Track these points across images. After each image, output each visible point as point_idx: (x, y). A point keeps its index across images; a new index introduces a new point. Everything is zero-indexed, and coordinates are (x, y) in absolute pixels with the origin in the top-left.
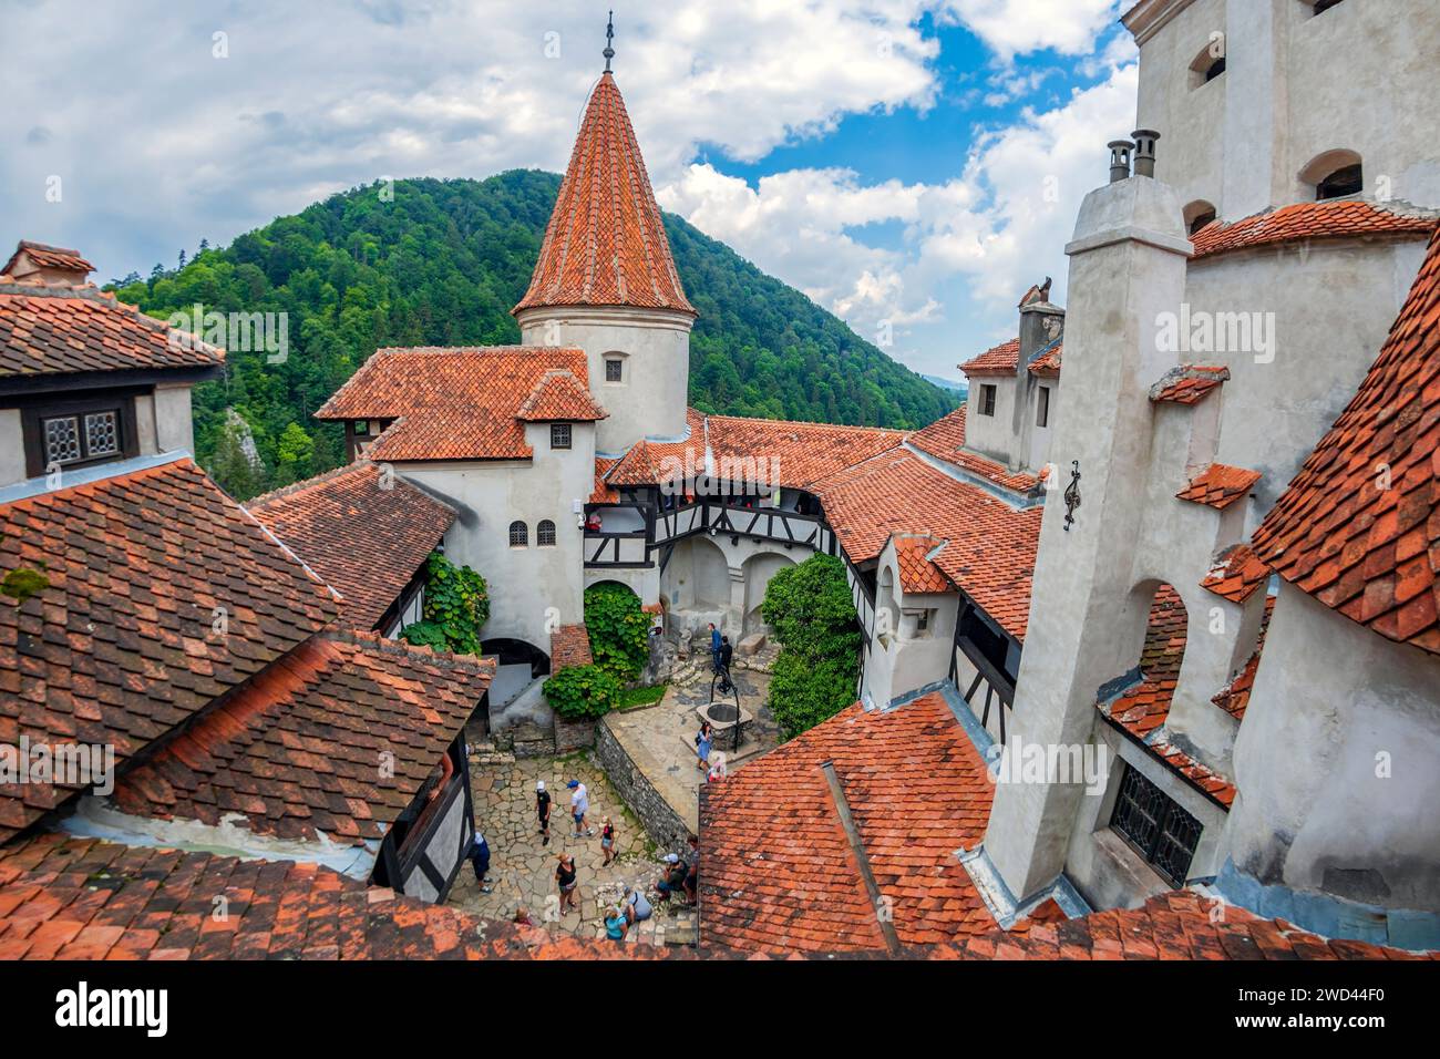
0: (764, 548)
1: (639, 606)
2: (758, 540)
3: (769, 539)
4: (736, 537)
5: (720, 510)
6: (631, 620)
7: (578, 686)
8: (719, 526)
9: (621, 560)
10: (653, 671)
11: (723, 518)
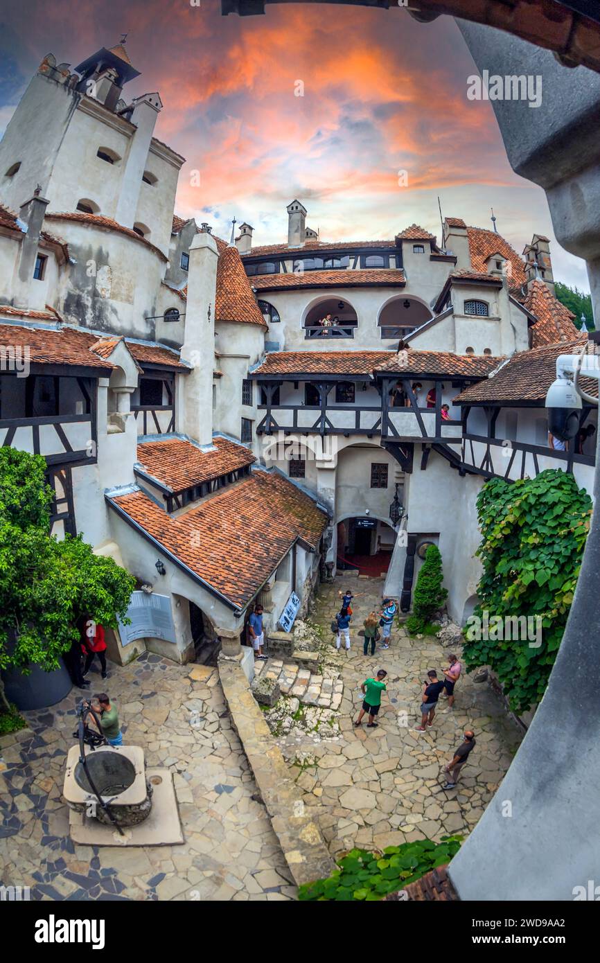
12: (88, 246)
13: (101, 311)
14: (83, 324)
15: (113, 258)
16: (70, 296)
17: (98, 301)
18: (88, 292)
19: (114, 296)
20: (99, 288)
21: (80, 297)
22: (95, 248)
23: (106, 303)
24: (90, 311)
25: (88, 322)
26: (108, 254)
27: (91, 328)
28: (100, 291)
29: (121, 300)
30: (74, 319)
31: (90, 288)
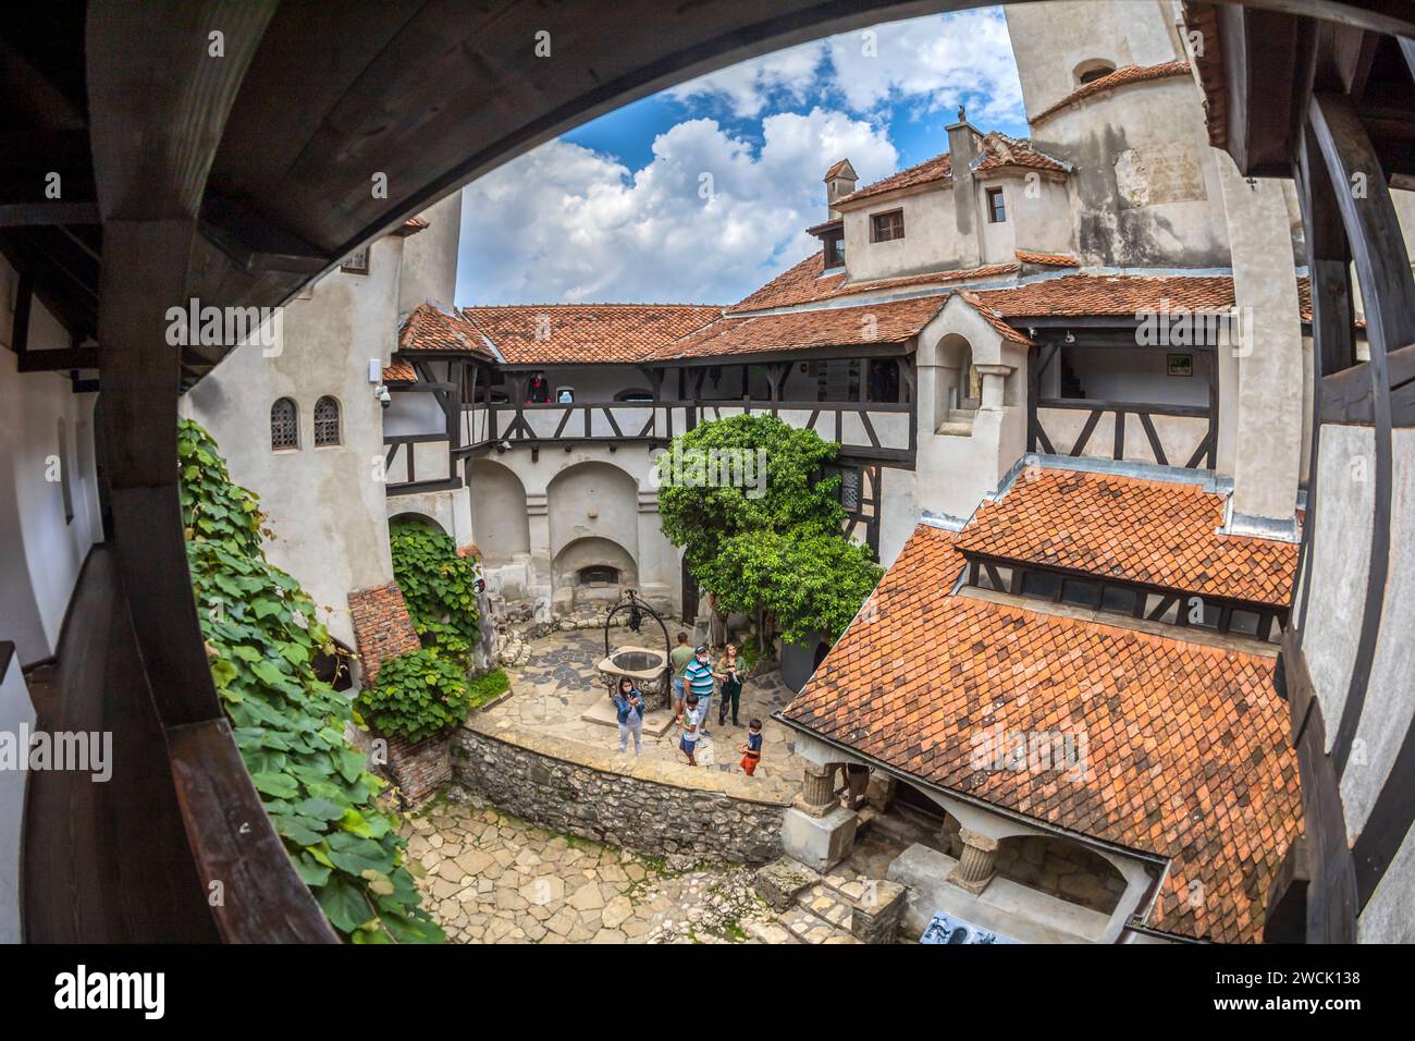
0: (576, 457)
1: (454, 549)
2: (569, 445)
3: (588, 442)
4: (536, 447)
5: (513, 413)
6: (452, 570)
7: (421, 683)
8: (513, 436)
9: (418, 479)
10: (487, 650)
11: (519, 423)
12: (1089, 135)
13: (1137, 230)
14: (1108, 261)
15: (1134, 133)
16: (1084, 222)
17: (1127, 216)
18: (1109, 207)
19: (1157, 197)
20: (1125, 193)
21: (1097, 219)
22: (1100, 132)
23: (1144, 214)
24: (1117, 236)
25: (1117, 257)
26: (1122, 130)
27: (1124, 266)
28: (1129, 198)
29: (1175, 199)
30: (1094, 258)
31: (1110, 200)
